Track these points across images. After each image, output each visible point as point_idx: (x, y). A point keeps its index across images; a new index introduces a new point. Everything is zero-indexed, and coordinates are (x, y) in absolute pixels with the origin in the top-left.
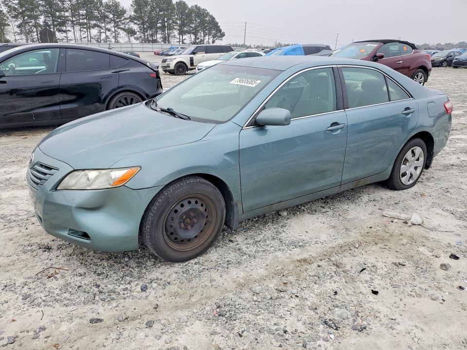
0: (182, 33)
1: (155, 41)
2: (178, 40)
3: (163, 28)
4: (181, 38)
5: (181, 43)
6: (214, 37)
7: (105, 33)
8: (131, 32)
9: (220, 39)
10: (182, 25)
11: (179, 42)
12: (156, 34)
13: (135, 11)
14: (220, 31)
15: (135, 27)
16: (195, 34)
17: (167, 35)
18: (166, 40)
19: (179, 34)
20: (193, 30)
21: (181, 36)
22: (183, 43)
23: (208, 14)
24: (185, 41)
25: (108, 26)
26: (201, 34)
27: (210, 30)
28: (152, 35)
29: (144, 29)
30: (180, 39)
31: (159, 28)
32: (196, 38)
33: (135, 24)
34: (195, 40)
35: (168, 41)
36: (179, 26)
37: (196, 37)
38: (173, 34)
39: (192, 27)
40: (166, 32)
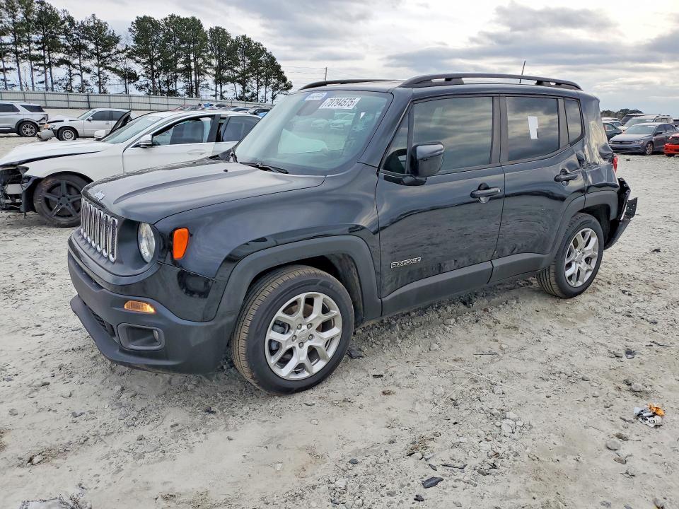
0: (220, 80)
1: (172, 93)
2: (214, 93)
3: (186, 72)
4: (219, 89)
5: (218, 97)
6: (274, 89)
7: (81, 76)
8: (130, 76)
9: (285, 92)
10: (220, 68)
11: (215, 96)
12: (175, 82)
13: (137, 40)
14: (285, 80)
15: (138, 69)
16: (243, 83)
17: (194, 84)
18: (192, 91)
19: (216, 82)
20: (238, 77)
21: (219, 86)
22: (222, 97)
23: (264, 51)
24: (225, 95)
25: (87, 64)
26: (252, 84)
27: (268, 76)
28: (168, 83)
29: (154, 71)
30: (216, 91)
31: (181, 71)
32: (245, 91)
33: (138, 62)
34: (243, 93)
35: (196, 94)
36: (216, 69)
37: (243, 88)
38: (205, 83)
39: (237, 72)
40: (193, 78)
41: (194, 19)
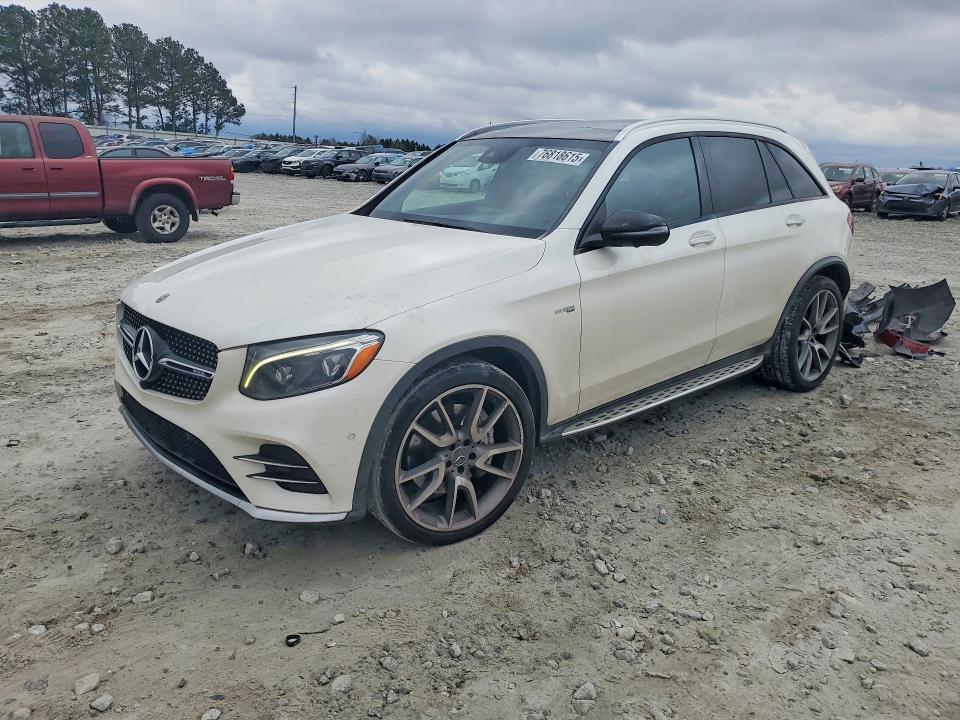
0: (135, 101)
2: (127, 119)
3: (82, 88)
4: (134, 113)
5: (134, 125)
6: (219, 116)
9: (235, 120)
10: (135, 84)
11: (129, 123)
12: (65, 101)
14: (234, 101)
16: (172, 108)
17: (94, 105)
18: (92, 115)
19: (129, 104)
20: (163, 97)
21: (134, 109)
22: (139, 126)
23: (201, 59)
24: (144, 122)
26: (186, 107)
27: (207, 98)
28: (53, 102)
29: (29, 84)
30: (130, 115)
31: (75, 85)
32: (174, 118)
35: (99, 119)
36: (128, 84)
37: (172, 113)
38: (112, 104)
39: (162, 90)
40: (93, 95)
41: (88, 10)
